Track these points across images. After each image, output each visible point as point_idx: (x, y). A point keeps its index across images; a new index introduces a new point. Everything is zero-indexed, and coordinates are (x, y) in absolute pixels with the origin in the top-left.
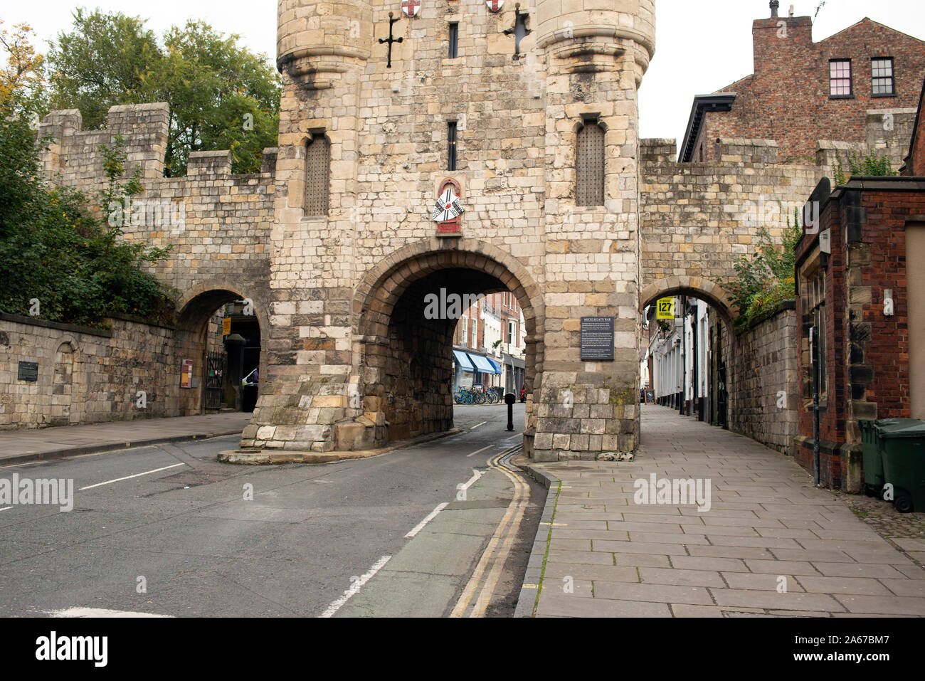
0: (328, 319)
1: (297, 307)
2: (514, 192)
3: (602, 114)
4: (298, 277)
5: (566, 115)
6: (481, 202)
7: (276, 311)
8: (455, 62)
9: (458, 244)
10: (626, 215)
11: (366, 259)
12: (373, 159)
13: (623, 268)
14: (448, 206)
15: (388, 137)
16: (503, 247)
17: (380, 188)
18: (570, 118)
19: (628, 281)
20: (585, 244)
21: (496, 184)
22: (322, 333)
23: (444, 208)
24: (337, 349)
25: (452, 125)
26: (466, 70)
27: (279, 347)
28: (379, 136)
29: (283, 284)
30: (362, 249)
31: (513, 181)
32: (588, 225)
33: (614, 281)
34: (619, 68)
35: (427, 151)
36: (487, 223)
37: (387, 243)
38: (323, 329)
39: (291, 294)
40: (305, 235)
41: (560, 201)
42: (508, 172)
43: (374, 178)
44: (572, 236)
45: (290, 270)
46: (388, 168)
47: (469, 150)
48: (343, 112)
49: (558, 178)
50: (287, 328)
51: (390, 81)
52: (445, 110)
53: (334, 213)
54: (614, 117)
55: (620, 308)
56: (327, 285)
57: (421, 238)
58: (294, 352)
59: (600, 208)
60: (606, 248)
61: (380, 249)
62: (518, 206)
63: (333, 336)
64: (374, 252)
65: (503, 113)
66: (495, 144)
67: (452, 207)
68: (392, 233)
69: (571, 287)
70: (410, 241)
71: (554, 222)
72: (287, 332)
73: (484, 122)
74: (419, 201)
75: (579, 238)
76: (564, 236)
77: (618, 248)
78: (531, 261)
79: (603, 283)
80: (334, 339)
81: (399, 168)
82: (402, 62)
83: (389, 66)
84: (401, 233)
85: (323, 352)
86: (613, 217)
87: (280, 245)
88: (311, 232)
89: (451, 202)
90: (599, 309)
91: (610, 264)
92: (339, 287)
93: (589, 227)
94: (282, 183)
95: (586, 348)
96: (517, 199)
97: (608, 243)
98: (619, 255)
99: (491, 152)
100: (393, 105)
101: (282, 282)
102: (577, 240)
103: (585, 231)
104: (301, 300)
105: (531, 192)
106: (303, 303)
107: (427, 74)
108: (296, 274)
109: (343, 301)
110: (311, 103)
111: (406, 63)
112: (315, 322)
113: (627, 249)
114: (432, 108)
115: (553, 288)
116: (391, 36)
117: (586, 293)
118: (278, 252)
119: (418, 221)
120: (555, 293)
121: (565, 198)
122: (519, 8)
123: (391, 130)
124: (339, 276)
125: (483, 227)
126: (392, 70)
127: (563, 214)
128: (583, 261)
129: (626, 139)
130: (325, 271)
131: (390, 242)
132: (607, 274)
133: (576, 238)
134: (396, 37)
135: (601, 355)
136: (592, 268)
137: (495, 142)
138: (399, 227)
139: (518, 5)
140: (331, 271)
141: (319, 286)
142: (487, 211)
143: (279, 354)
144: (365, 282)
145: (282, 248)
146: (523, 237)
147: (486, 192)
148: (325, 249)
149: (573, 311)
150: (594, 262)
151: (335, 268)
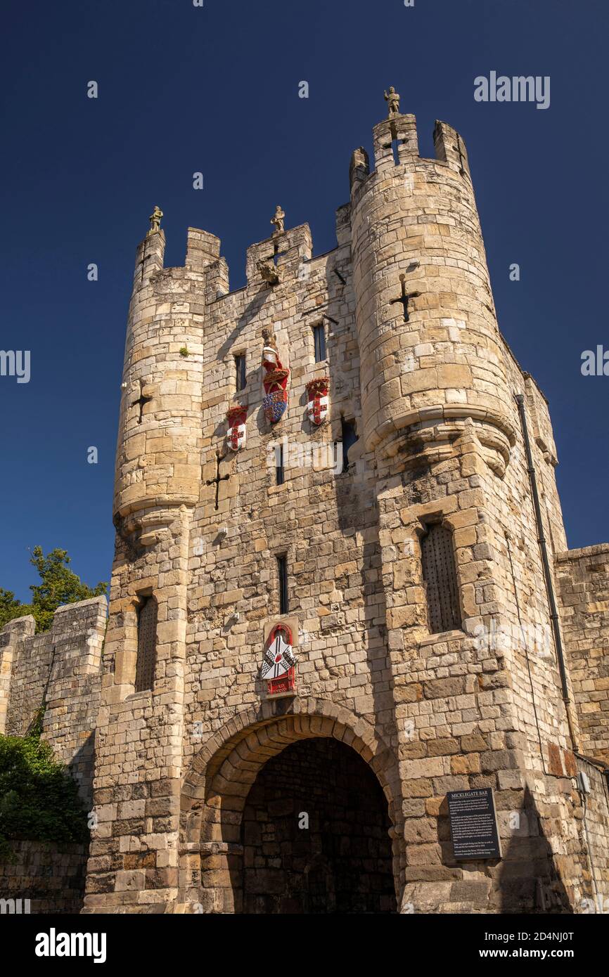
0: (150, 824)
1: (119, 811)
2: (353, 629)
3: (445, 512)
4: (121, 771)
5: (402, 522)
6: (316, 648)
7: (98, 819)
8: (282, 488)
9: (293, 706)
12: (201, 615)
13: (495, 712)
14: (278, 659)
15: (215, 586)
16: (344, 704)
17: (209, 648)
18: (408, 525)
19: (506, 731)
20: (440, 683)
21: (332, 622)
22: (143, 843)
23: (274, 660)
24: (158, 865)
25: (282, 560)
26: (293, 495)
27: (98, 868)
28: (207, 587)
29: (106, 782)
31: (351, 615)
32: (443, 657)
33: (488, 733)
34: (458, 454)
35: (256, 594)
36: (326, 673)
37: (216, 715)
38: (144, 838)
39: (114, 794)
40: (129, 716)
41: (406, 632)
42: (345, 605)
43: (202, 636)
44: (425, 676)
46: (216, 623)
47: (300, 585)
48: (168, 566)
49: (399, 601)
50: (108, 841)
51: (218, 523)
52: (272, 544)
53: (158, 684)
54: (460, 513)
55: (500, 773)
56: (150, 778)
57: (252, 703)
58: (111, 874)
59: (456, 633)
60: (470, 687)
61: (208, 723)
62: (359, 646)
63: (155, 847)
66: (329, 574)
67: (283, 659)
68: (221, 702)
69: (429, 747)
70: (241, 708)
71: (401, 660)
72: (107, 846)
73: (315, 548)
74: (249, 657)
75: (432, 677)
76: (414, 677)
77: (485, 684)
79: (472, 737)
80: (154, 851)
82: (229, 500)
83: (217, 508)
84: (231, 700)
85: (143, 871)
87: (105, 732)
88: (135, 712)
89: (281, 653)
90: (472, 775)
91: (478, 708)
92: (161, 778)
93: (445, 660)
94: (110, 657)
95: (460, 841)
96: (357, 637)
97: (471, 679)
98: (489, 694)
99: (324, 583)
100: (221, 549)
101: (105, 779)
102: (431, 681)
103: (439, 666)
104: (123, 801)
105: (374, 626)
106: (125, 804)
107: (254, 508)
108: (119, 766)
109: (165, 798)
110: (140, 562)
111: (233, 500)
112: (136, 830)
113: (498, 684)
114: (258, 545)
115: (408, 752)
116: (218, 475)
117: (452, 754)
118: (103, 740)
119: (247, 682)
120: (412, 759)
121: (410, 626)
122: (345, 415)
123: (219, 577)
124: (162, 764)
125: (322, 679)
126: (220, 510)
127: (411, 648)
128: (442, 709)
129: (478, 537)
130: (148, 759)
131: (219, 713)
132: (475, 724)
133: (429, 678)
134: (223, 475)
135: (482, 852)
136: (457, 717)
137: (328, 571)
138: (228, 693)
139: (342, 413)
140: (154, 759)
141: (142, 779)
142: (324, 658)
143: (98, 877)
144: (193, 769)
145: (106, 735)
146: (368, 687)
147: (321, 634)
148: (148, 731)
149: (436, 784)
150: (457, 709)
151: (158, 754)
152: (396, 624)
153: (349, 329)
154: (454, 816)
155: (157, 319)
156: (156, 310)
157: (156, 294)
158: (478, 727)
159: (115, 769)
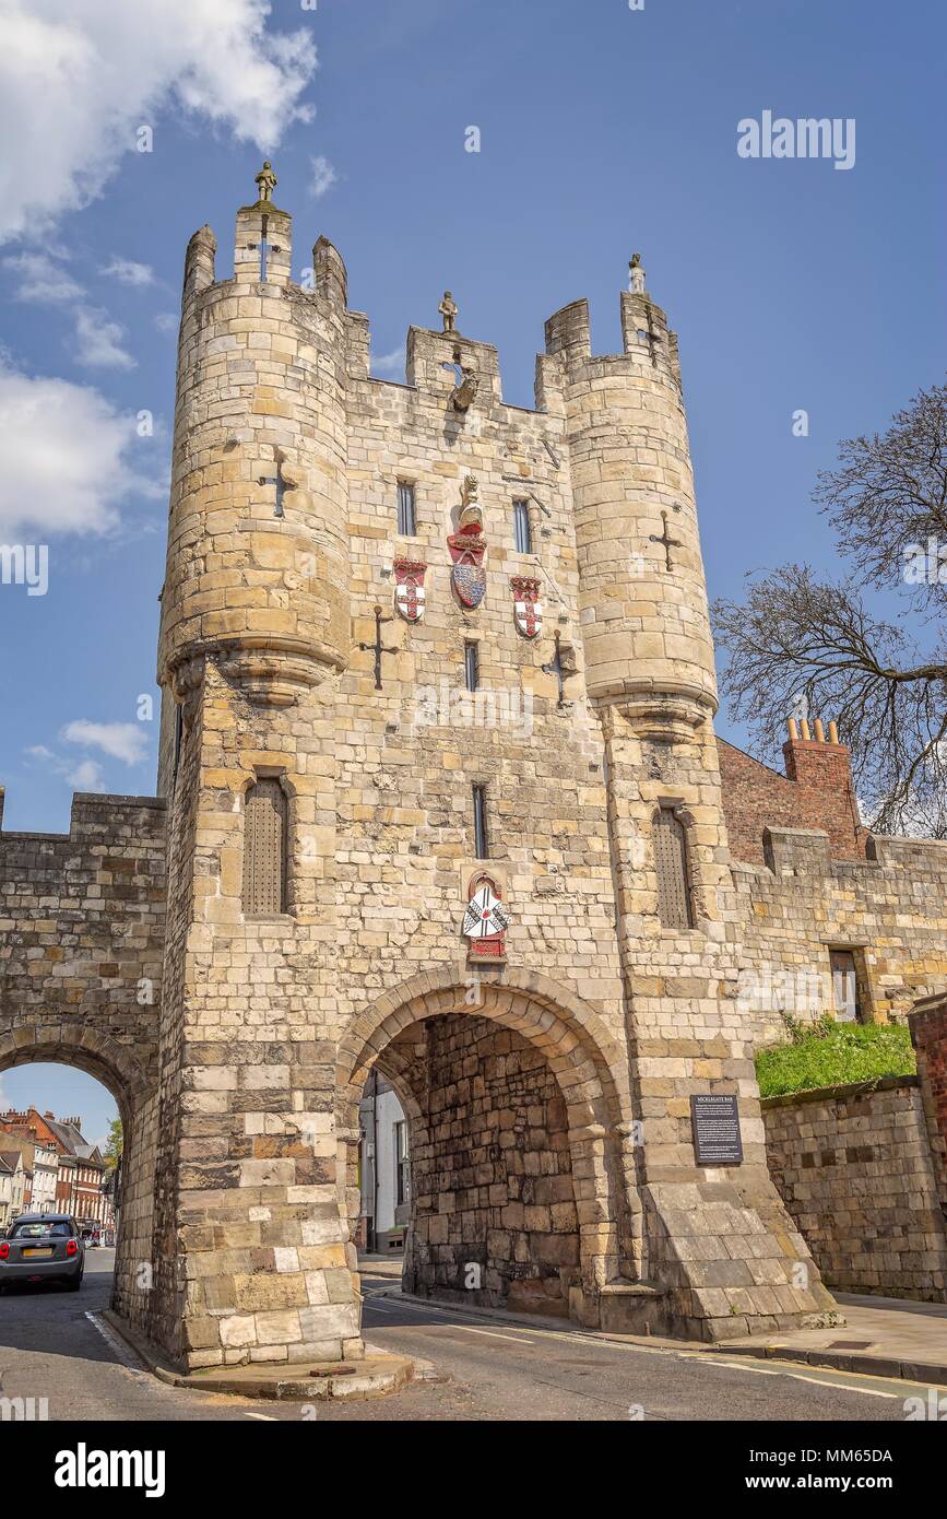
0: (299, 1096)
1: (240, 1077)
2: (575, 900)
3: (686, 801)
4: (241, 1021)
5: (642, 797)
6: (531, 912)
7: (198, 1085)
9: (500, 975)
10: (731, 945)
11: (354, 993)
12: (358, 828)
14: (486, 914)
15: (382, 795)
16: (565, 983)
17: (375, 877)
18: (649, 801)
19: (746, 1041)
20: (684, 984)
21: (548, 886)
22: (289, 1124)
23: (481, 915)
24: (317, 1155)
25: (480, 790)
27: (204, 1154)
28: (368, 792)
29: (211, 1034)
30: (346, 976)
31: (574, 883)
32: (686, 956)
33: (728, 1041)
34: (699, 742)
35: (445, 824)
36: (541, 944)
37: (390, 968)
38: (291, 1118)
39: (228, 1052)
40: (253, 946)
41: (646, 919)
42: (564, 869)
43: (362, 858)
44: (669, 972)
46: (385, 845)
47: (508, 830)
48: (315, 746)
49: (639, 884)
50: (221, 1117)
51: (382, 709)
52: (467, 765)
53: (305, 911)
54: (702, 807)
55: (740, 1081)
56: (296, 1037)
57: (444, 962)
58: (233, 1163)
59: (696, 934)
60: (712, 992)
61: (377, 976)
62: (581, 921)
63: (309, 1131)
64: (368, 981)
65: (551, 781)
66: (544, 825)
67: (492, 916)
68: (397, 952)
69: (673, 1048)
70: (428, 965)
71: (640, 949)
72: (222, 1124)
73: (525, 789)
74: (438, 903)
75: (675, 974)
76: (656, 971)
77: (727, 992)
78: (607, 1007)
79: (713, 1043)
80: (310, 1136)
81: (403, 847)
82: (399, 683)
83: (379, 687)
84: (413, 953)
85: (291, 1161)
86: (713, 947)
87: (208, 961)
88: (265, 942)
89: (490, 908)
90: (712, 1083)
91: (721, 1015)
92: (318, 1040)
93: (689, 959)
94: (209, 852)
95: (705, 1144)
96: (579, 910)
97: (714, 985)
98: (730, 1003)
99: (539, 836)
100: (388, 746)
101: (210, 1030)
102: (673, 978)
103: (682, 964)
104: (249, 1064)
105: (598, 902)
106: (252, 1069)
108: (238, 1015)
109: (325, 1068)
110: (260, 723)
111: (407, 686)
112: (278, 1105)
114: (447, 761)
115: (649, 1049)
116: (379, 642)
117: (693, 1058)
118: (201, 973)
119: (438, 934)
120: (653, 1057)
121: (649, 912)
122: (560, 638)
123: (388, 785)
124: (319, 1021)
125: (537, 950)
126: (385, 693)
127: (651, 938)
128: (684, 1010)
130: (292, 1012)
131: (394, 967)
132: (718, 1030)
133: (672, 975)
134: (385, 644)
135: (727, 1155)
136: (698, 1020)
138: (408, 943)
140: (303, 1013)
141: (282, 1037)
142: (540, 927)
143: (204, 1166)
144: (354, 1033)
145: (210, 967)
146: (593, 970)
147: (536, 897)
148: (291, 972)
149: (679, 1086)
150: (700, 1012)
151: (310, 1006)
152: (636, 908)
154: (700, 1119)
158: (720, 1034)
159: (228, 1018)
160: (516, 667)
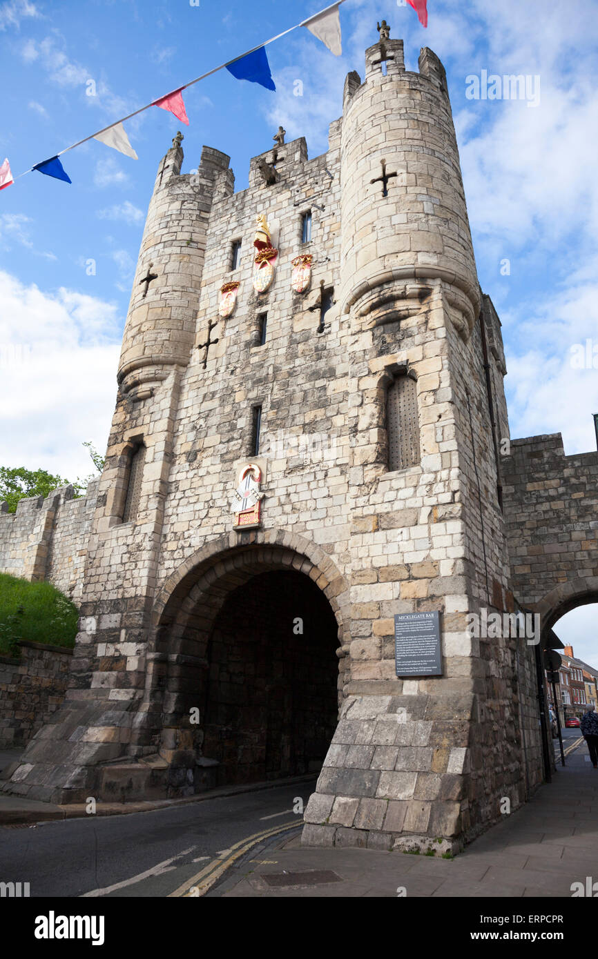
1: (99, 622)
2: (318, 468)
3: (411, 362)
4: (103, 589)
5: (370, 372)
6: (282, 485)
7: (81, 628)
8: (263, 348)
9: (256, 536)
10: (446, 472)
11: (166, 563)
13: (447, 541)
14: (247, 493)
15: (198, 433)
16: (305, 535)
17: (187, 485)
18: (375, 373)
19: (456, 559)
20: (397, 516)
21: (298, 462)
22: (117, 650)
23: (243, 495)
24: (127, 670)
25: (257, 409)
26: (272, 353)
27: (79, 668)
28: (190, 434)
29: (91, 597)
30: (164, 553)
32: (400, 492)
33: (438, 561)
34: (426, 309)
35: (232, 439)
36: (288, 508)
37: (188, 544)
38: (118, 646)
39: (96, 607)
40: (114, 543)
41: (366, 469)
43: (181, 476)
44: (381, 509)
45: (98, 582)
46: (195, 464)
47: (272, 430)
48: (158, 417)
49: (362, 441)
50: (87, 646)
51: (205, 380)
52: (250, 395)
53: (140, 517)
54: (424, 361)
55: (446, 598)
56: (127, 595)
57: (221, 534)
58: (89, 673)
59: (414, 469)
60: (423, 518)
61: (181, 551)
62: (321, 483)
63: (126, 654)
65: (307, 386)
66: (298, 420)
67: (251, 494)
68: (192, 532)
69: (381, 575)
70: (210, 538)
71: (359, 494)
72: (88, 650)
73: (288, 398)
74: (220, 494)
75: (389, 510)
76: (370, 510)
77: (439, 515)
78: (338, 548)
79: (422, 565)
80: (126, 657)
81: (205, 462)
82: (216, 360)
83: (205, 367)
84: (202, 531)
85: (115, 673)
86: (428, 478)
87: (94, 556)
88: (119, 539)
89: (250, 489)
90: (419, 600)
91: (430, 538)
92: (136, 596)
93: (402, 494)
94: (103, 493)
95: (403, 659)
96: (320, 475)
97: (425, 511)
98: (441, 525)
99: (293, 428)
100: (205, 401)
101: (90, 595)
102: (388, 513)
103: (396, 499)
104: (103, 614)
105: (336, 466)
106: (104, 616)
107: (237, 366)
108: (102, 585)
109: (138, 613)
110: (135, 414)
111: (220, 360)
112: (112, 638)
113: (452, 515)
114: (239, 396)
115: (360, 578)
116: (209, 339)
117: (401, 580)
118: (91, 563)
119: (218, 515)
120: (363, 584)
121: (371, 463)
122: (324, 284)
123: (201, 425)
124: (138, 584)
125: (284, 513)
126: (207, 369)
127: (370, 483)
128: (395, 539)
129: (440, 382)
130: (127, 580)
131: (191, 543)
132: (427, 552)
133: (386, 511)
134: (213, 339)
135: (430, 669)
136: (407, 546)
137: (299, 417)
138: (200, 525)
139: (322, 282)
140: (131, 580)
141: (120, 596)
142: (288, 494)
143: (78, 676)
145: (94, 558)
146: (327, 520)
147: (289, 473)
148: (129, 555)
149: (385, 608)
150: (410, 539)
151: (135, 575)
152: (358, 462)
153: (334, 214)
154: (400, 636)
155: (169, 213)
156: (169, 206)
157: (170, 194)
159: (99, 588)
160: (290, 317)
